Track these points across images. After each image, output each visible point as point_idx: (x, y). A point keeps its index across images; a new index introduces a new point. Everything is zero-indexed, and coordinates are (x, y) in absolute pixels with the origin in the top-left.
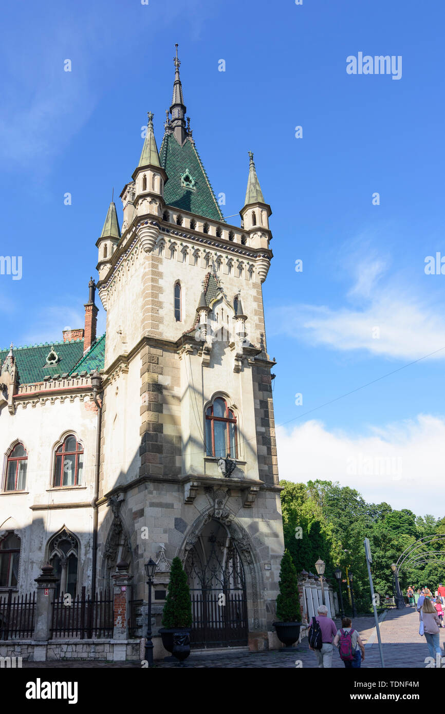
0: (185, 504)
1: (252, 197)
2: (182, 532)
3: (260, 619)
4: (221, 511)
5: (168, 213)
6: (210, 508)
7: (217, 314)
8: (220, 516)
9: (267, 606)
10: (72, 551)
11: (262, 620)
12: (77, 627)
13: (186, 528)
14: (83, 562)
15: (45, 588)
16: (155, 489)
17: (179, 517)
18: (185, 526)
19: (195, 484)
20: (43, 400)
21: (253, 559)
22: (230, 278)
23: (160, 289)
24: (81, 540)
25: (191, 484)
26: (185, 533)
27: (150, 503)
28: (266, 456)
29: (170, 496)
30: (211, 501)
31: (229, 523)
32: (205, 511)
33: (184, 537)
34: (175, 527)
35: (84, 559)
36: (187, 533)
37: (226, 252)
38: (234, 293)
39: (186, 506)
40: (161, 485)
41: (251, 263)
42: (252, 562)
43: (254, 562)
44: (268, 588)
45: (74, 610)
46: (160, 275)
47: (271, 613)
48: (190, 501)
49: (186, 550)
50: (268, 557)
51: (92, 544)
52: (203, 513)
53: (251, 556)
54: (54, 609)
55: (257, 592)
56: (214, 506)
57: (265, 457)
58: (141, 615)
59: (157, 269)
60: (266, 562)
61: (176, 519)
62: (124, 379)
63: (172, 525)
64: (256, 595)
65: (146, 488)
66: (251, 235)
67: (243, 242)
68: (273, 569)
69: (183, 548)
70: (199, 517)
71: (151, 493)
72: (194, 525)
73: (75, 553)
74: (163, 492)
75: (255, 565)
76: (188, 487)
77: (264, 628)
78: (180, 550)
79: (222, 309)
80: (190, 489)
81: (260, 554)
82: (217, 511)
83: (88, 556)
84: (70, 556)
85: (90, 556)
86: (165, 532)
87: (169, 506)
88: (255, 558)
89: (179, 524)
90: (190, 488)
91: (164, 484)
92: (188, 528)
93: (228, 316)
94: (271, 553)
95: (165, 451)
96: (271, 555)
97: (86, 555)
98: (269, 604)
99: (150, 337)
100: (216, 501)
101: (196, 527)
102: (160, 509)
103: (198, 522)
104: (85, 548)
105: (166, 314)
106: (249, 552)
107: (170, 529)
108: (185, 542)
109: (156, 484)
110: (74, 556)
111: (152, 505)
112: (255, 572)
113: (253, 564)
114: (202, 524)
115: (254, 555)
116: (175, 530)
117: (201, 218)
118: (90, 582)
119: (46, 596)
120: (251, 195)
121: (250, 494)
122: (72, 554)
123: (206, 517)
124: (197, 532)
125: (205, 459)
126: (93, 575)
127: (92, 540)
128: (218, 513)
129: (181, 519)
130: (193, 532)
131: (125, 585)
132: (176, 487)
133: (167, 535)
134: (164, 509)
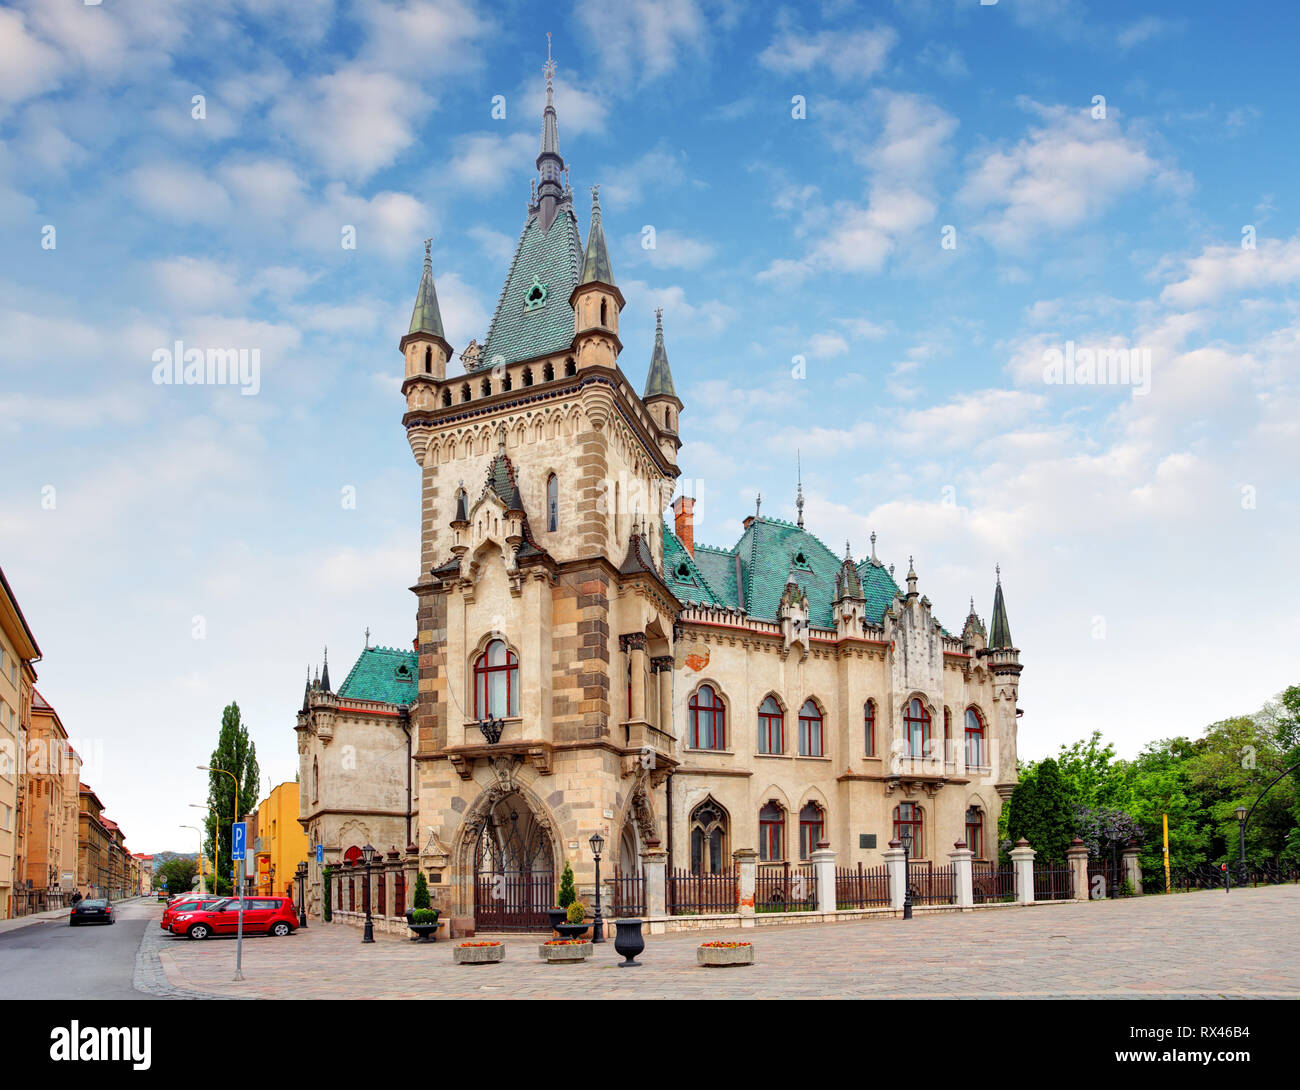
2: (461, 813)
4: (508, 784)
5: (450, 391)
6: (497, 781)
7: (480, 523)
8: (509, 790)
13: (465, 808)
16: (428, 769)
17: (456, 796)
18: (464, 804)
21: (555, 836)
26: (464, 812)
27: (423, 783)
29: (446, 774)
32: (487, 786)
33: (462, 817)
34: (452, 808)
36: (467, 813)
39: (462, 782)
40: (435, 763)
41: (572, 404)
42: (555, 840)
43: (557, 840)
50: (574, 833)
53: (553, 834)
61: (453, 799)
63: (448, 805)
67: (571, 370)
70: (481, 794)
71: (424, 773)
72: (475, 803)
74: (438, 771)
75: (558, 843)
82: (503, 784)
86: (440, 813)
87: (444, 785)
88: (557, 835)
89: (457, 803)
92: (468, 807)
96: (580, 831)
101: (476, 805)
102: (435, 790)
103: (479, 799)
106: (550, 828)
107: (445, 810)
108: (463, 823)
111: (426, 786)
112: (558, 851)
113: (556, 842)
116: (452, 810)
124: (477, 810)
125: (465, 725)
128: (507, 787)
129: (458, 798)
130: (473, 812)
133: (442, 817)
134: (439, 789)
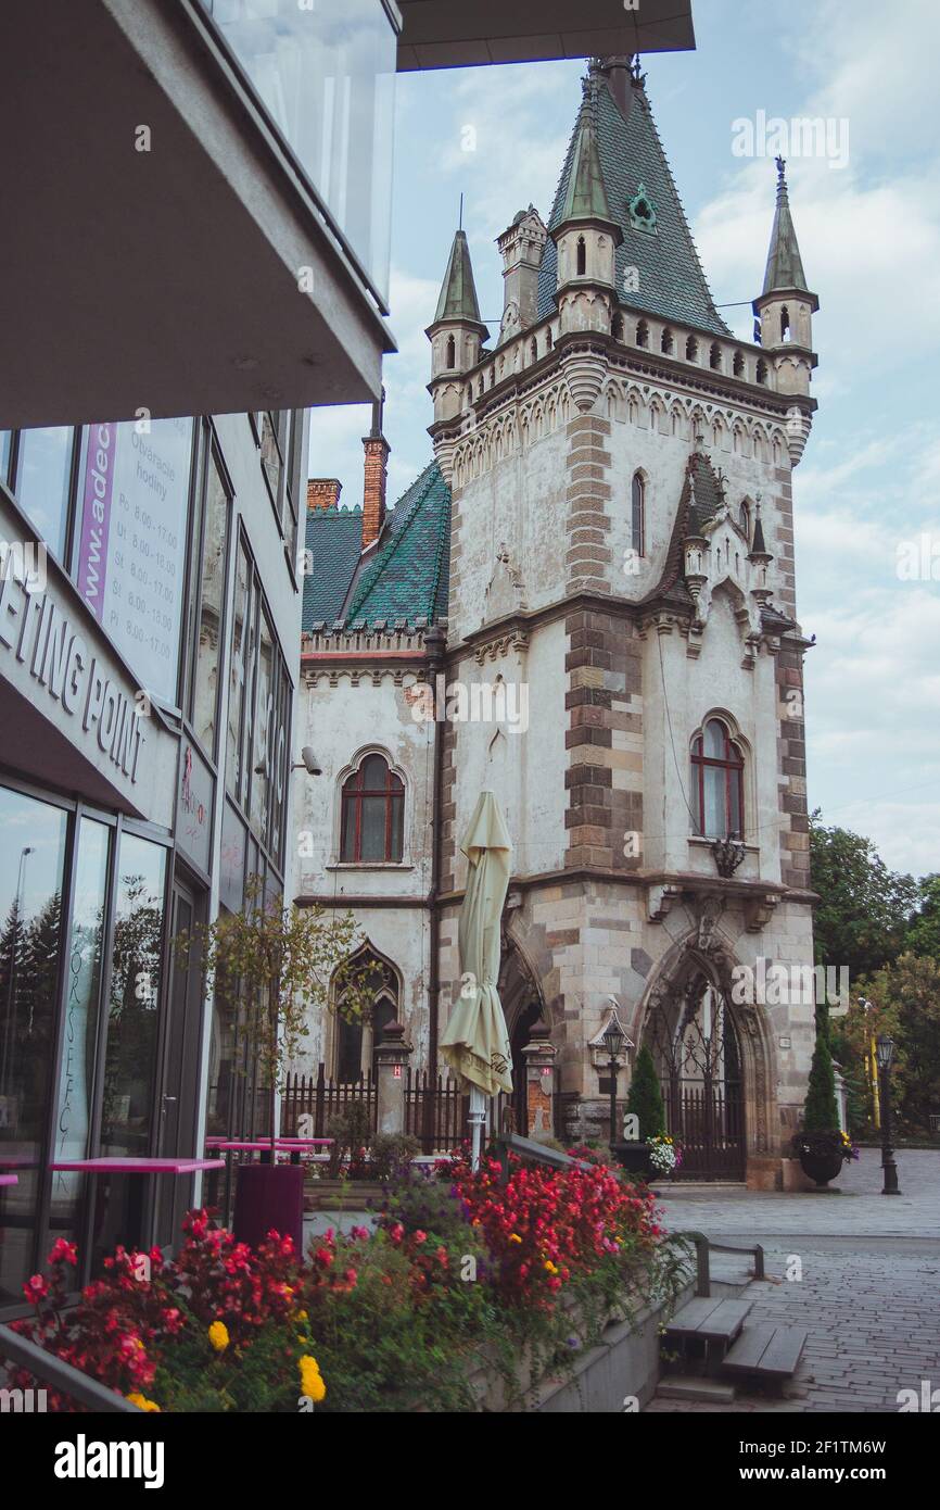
0: (650, 923)
1: (782, 271)
2: (644, 975)
3: (769, 1136)
4: (709, 938)
5: (622, 318)
6: (692, 931)
7: (719, 551)
8: (706, 947)
9: (782, 1114)
10: (384, 993)
11: (772, 1138)
12: (439, 1135)
13: (649, 969)
14: (408, 1015)
15: (394, 1065)
16: (598, 895)
17: (638, 947)
18: (649, 964)
19: (673, 888)
20: (313, 675)
21: (761, 1028)
22: (733, 461)
23: (606, 490)
24: (403, 973)
25: (666, 888)
26: (648, 977)
27: (591, 919)
28: (790, 832)
29: (624, 908)
30: (692, 918)
31: (721, 961)
32: (682, 938)
33: (646, 982)
34: (632, 967)
35: (411, 1010)
36: (652, 977)
37: (729, 404)
38: (742, 494)
39: (650, 928)
41: (775, 425)
42: (759, 1033)
43: (762, 1034)
44: (785, 1082)
45: (416, 1109)
46: (605, 458)
47: (787, 1126)
48: (657, 919)
49: (648, 1008)
50: (785, 1024)
51: (427, 981)
52: (679, 940)
53: (756, 1023)
54: (408, 1104)
55: (764, 1086)
56: (698, 927)
57: (787, 835)
58: (577, 1118)
59: (601, 445)
60: (783, 1034)
61: (634, 951)
62: (519, 663)
63: (627, 963)
64: (764, 1092)
65: (584, 893)
66: (778, 362)
67: (761, 376)
68: (793, 1048)
69: (645, 1004)
70: (672, 948)
71: (592, 901)
72: (664, 962)
73: (390, 997)
74: (613, 900)
75: (763, 1038)
76: (657, 893)
77: (775, 1152)
78: (641, 1007)
79: (728, 541)
80: (663, 899)
81: (772, 1019)
82: (702, 938)
83: (419, 1004)
84: (380, 1001)
85: (424, 1003)
86: (615, 974)
87: (622, 926)
88: (764, 1025)
89: (639, 959)
90: (663, 895)
91: (614, 885)
92: (654, 967)
93: (737, 555)
94: (792, 1018)
95: (615, 821)
96: (792, 1022)
97: (414, 1001)
98: (787, 1110)
99: (589, 594)
100: (703, 919)
101: (667, 967)
102: (608, 931)
103: (670, 956)
104: (414, 987)
105: (617, 545)
106: (754, 1015)
107: (622, 969)
108: (649, 994)
109: (600, 885)
110: (389, 1002)
111: (595, 923)
112: (763, 1052)
113: (760, 1036)
114: (677, 961)
115: (762, 1019)
116: (632, 970)
117: (683, 327)
118: (425, 1056)
119: (396, 1077)
120: (780, 268)
121: (763, 908)
122: (385, 997)
123: (683, 949)
124: (668, 975)
125: (689, 841)
126: (431, 1041)
127: (427, 974)
128: (704, 942)
129: (641, 951)
130: (661, 976)
131: (549, 1066)
132: (633, 891)
133: (618, 979)
134: (614, 932)
